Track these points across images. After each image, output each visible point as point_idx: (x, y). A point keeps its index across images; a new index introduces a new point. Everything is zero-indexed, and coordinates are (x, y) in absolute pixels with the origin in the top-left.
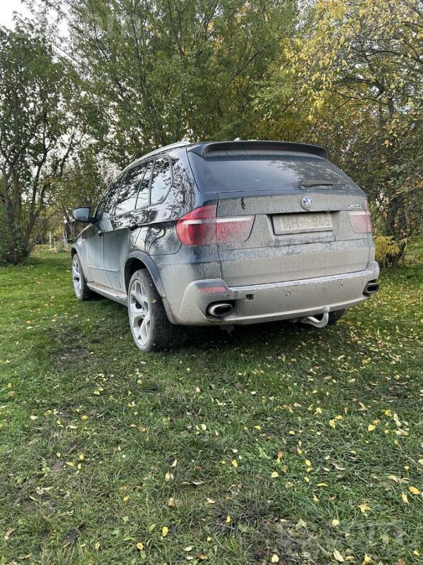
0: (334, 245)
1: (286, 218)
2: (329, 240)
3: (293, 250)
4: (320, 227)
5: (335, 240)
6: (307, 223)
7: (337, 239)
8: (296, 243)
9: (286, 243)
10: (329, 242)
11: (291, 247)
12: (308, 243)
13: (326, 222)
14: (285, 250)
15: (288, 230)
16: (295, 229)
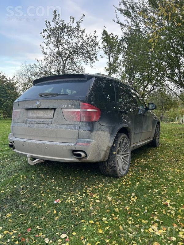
0: (50, 126)
1: (33, 111)
2: (48, 123)
3: (31, 126)
4: (46, 116)
5: (51, 124)
6: (41, 114)
7: (53, 123)
8: (33, 122)
9: (29, 122)
10: (48, 124)
11: (31, 124)
12: (38, 123)
13: (50, 114)
14: (28, 125)
15: (32, 116)
16: (35, 116)
